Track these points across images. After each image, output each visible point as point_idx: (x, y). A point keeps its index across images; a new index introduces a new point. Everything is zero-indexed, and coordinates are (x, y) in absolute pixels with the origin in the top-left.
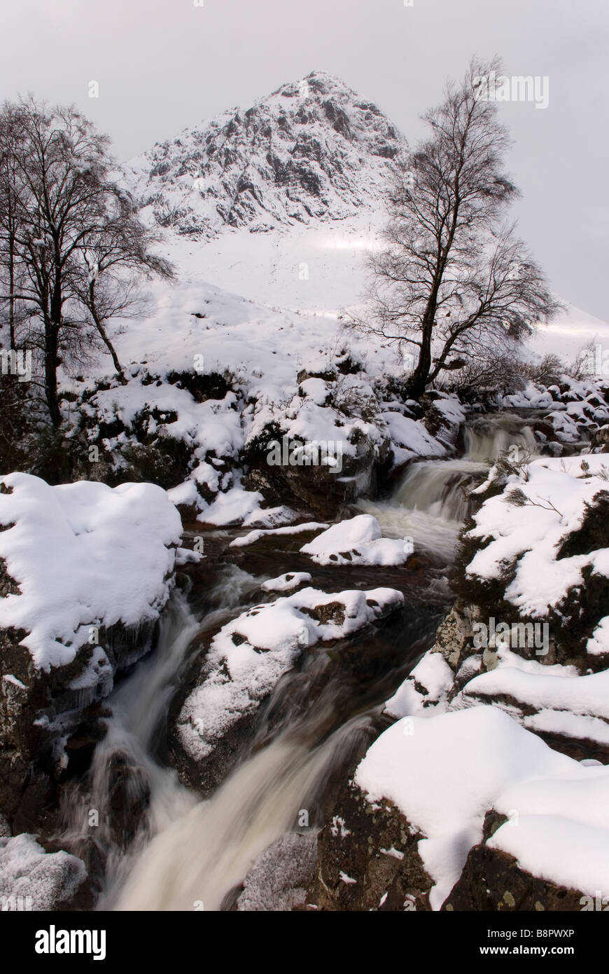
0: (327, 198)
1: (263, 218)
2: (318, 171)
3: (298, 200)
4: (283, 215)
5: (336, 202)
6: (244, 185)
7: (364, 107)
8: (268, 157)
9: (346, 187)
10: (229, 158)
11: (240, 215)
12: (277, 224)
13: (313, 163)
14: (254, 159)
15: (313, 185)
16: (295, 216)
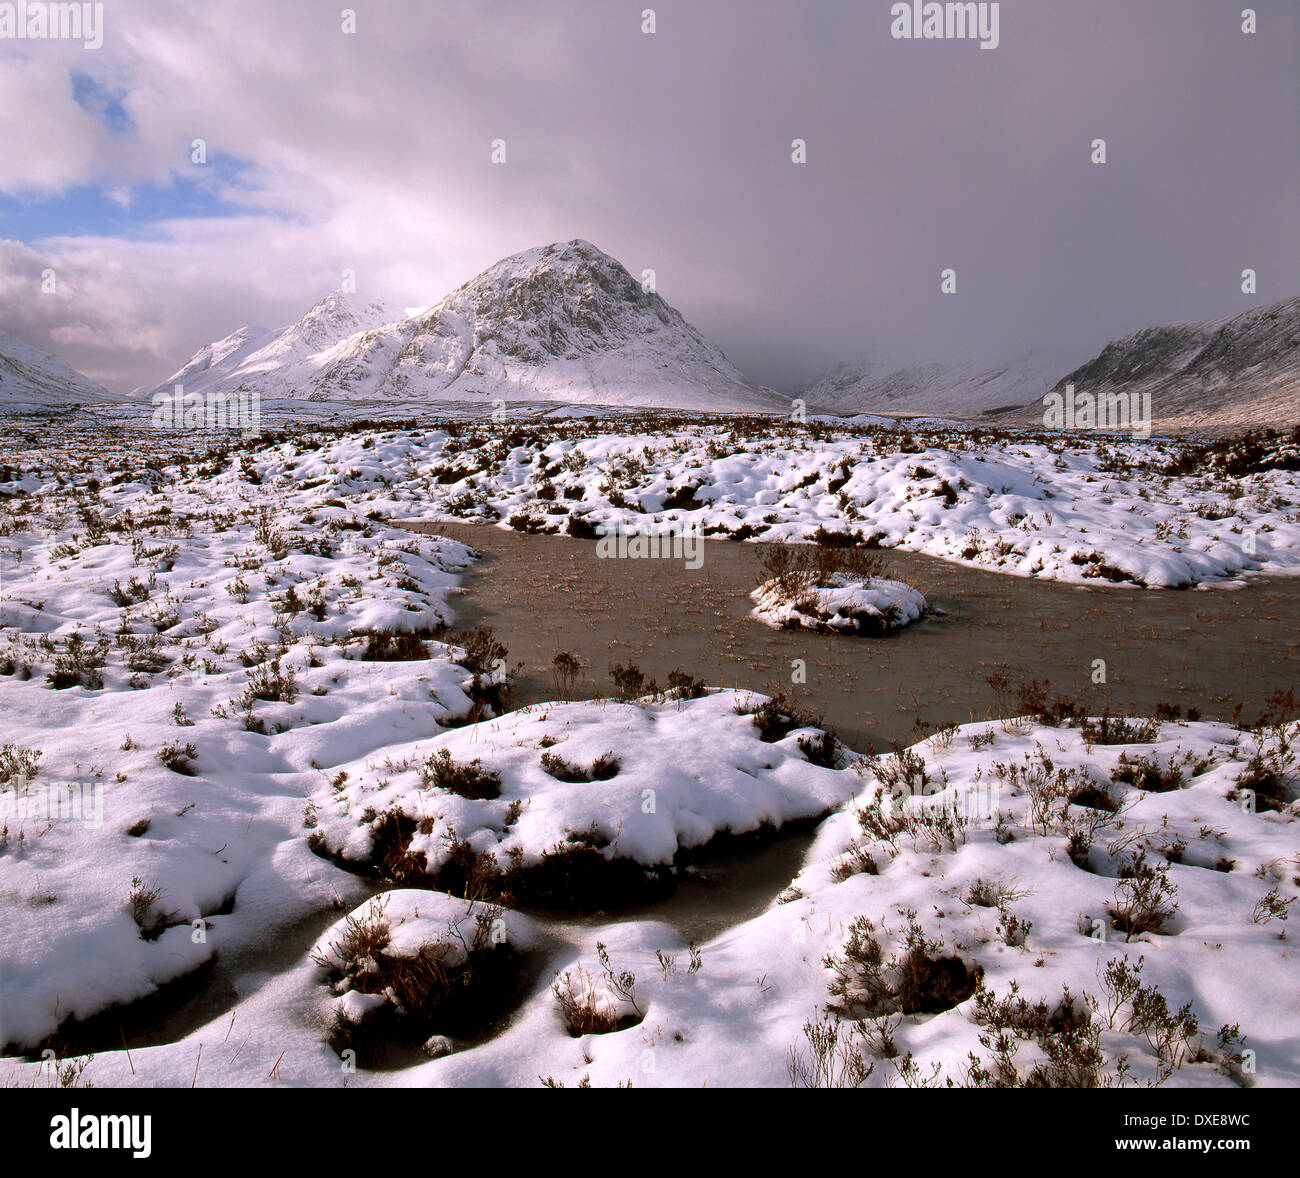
0: (606, 335)
1: (572, 351)
2: (598, 319)
3: (589, 337)
4: (582, 347)
5: (612, 338)
6: (554, 328)
7: (613, 267)
8: (564, 308)
9: (615, 327)
10: (538, 308)
11: (558, 349)
12: (581, 354)
13: (594, 313)
14: (555, 309)
15: (596, 327)
16: (589, 347)
